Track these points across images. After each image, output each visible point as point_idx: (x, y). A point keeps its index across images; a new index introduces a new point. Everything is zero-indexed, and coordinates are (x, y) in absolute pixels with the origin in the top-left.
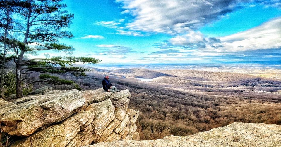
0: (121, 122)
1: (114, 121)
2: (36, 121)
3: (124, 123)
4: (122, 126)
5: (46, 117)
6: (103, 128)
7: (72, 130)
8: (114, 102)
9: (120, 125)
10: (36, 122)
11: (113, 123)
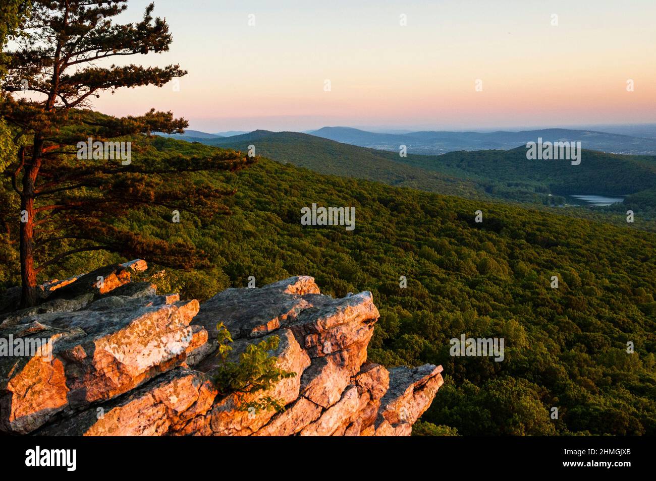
0: (324, 410)
1: (295, 406)
2: (47, 394)
3: (335, 416)
4: (324, 425)
5: (74, 384)
6: (248, 428)
7: (142, 428)
8: (309, 338)
9: (320, 421)
10: (46, 397)
11: (291, 415)
